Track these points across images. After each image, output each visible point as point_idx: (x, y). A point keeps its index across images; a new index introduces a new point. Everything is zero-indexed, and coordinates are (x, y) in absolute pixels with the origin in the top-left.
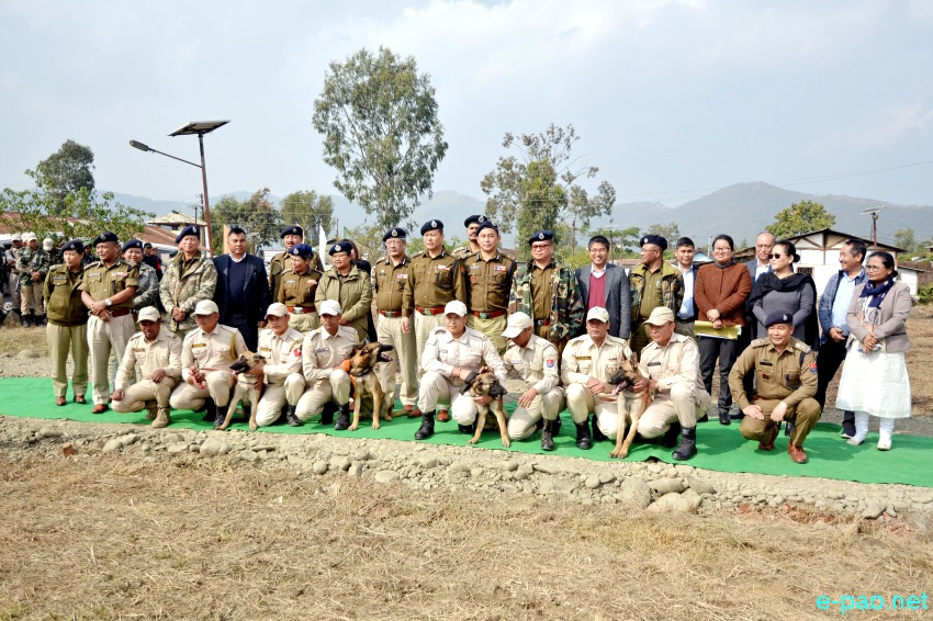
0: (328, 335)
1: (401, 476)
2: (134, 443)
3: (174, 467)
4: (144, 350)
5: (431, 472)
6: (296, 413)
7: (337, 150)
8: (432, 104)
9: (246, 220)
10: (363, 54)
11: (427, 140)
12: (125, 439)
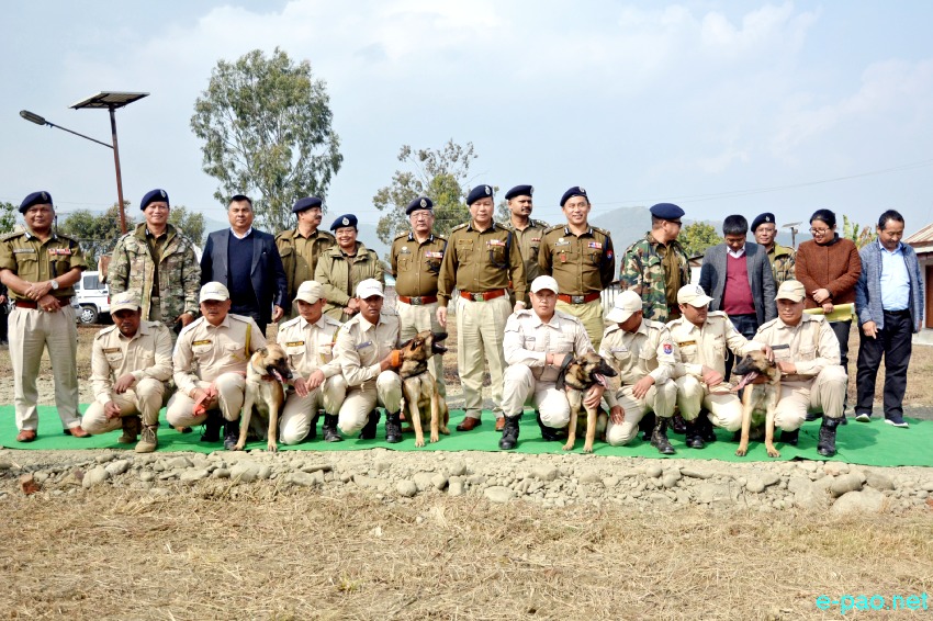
0: (369, 325)
1: (520, 493)
2: (125, 471)
3: (201, 500)
4: (119, 350)
5: (556, 484)
6: (340, 425)
7: (219, 158)
8: (325, 111)
9: (103, 236)
10: (257, 54)
11: (320, 151)
12: (113, 467)
